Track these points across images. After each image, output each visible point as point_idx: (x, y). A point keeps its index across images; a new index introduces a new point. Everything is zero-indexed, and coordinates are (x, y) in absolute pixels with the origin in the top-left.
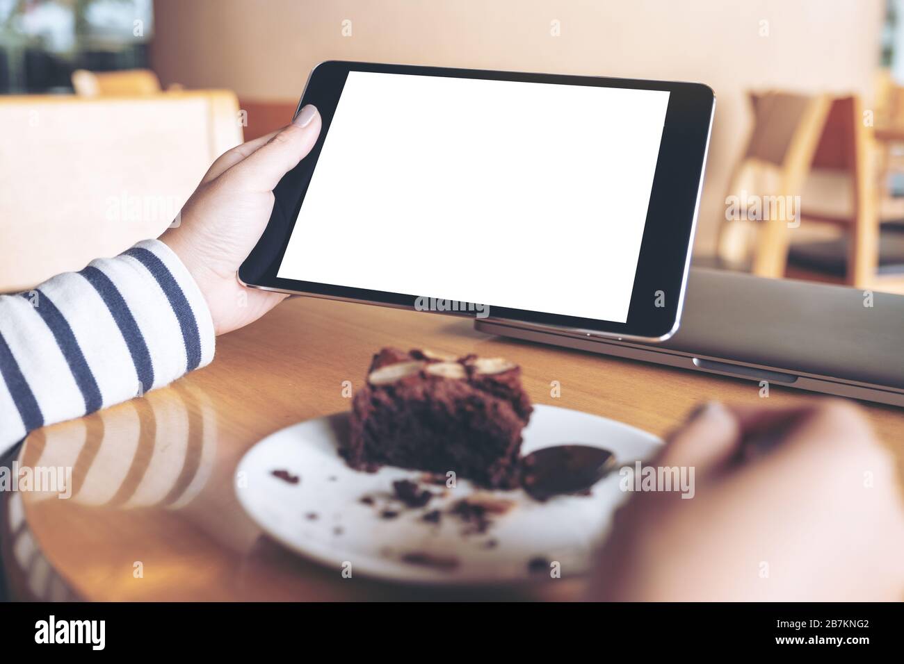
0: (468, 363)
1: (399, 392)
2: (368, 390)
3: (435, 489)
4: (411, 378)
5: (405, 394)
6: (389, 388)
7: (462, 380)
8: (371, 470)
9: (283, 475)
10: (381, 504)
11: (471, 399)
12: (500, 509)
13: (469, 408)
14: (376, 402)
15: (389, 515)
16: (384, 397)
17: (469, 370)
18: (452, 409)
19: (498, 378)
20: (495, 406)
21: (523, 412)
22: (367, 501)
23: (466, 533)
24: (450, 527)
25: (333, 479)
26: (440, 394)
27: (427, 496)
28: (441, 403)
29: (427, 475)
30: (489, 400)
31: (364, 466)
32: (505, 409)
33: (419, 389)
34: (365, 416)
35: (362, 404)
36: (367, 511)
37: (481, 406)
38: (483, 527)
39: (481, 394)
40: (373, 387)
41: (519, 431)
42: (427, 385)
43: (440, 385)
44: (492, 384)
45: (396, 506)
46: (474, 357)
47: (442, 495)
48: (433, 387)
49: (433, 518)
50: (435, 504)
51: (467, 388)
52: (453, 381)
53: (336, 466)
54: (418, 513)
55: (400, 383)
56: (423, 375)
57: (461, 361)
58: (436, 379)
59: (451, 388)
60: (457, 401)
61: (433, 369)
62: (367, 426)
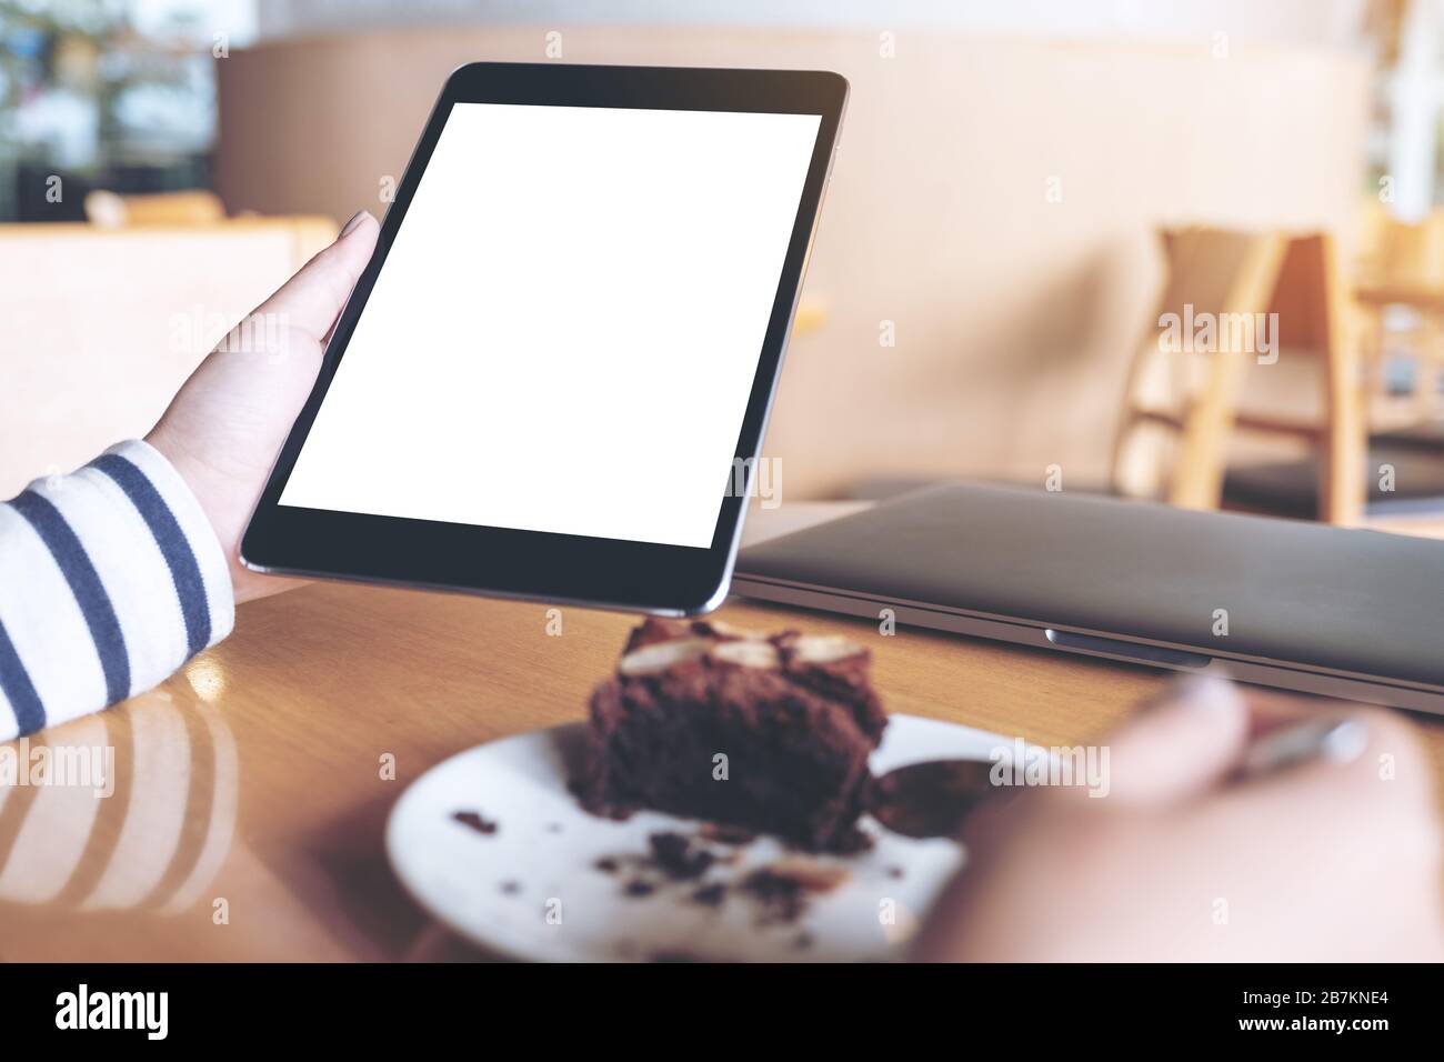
0: (786, 643)
1: (668, 688)
2: (617, 685)
3: (720, 850)
4: (687, 666)
5: (675, 690)
6: (651, 681)
7: (772, 671)
8: (619, 815)
9: (473, 821)
10: (627, 873)
11: (786, 702)
12: (822, 885)
13: (782, 716)
14: (628, 703)
15: (638, 890)
16: (641, 694)
17: (785, 655)
18: (752, 717)
19: (832, 669)
20: (824, 714)
21: (873, 725)
22: (607, 865)
23: (762, 922)
24: (738, 911)
25: (555, 828)
26: (735, 691)
27: (706, 860)
28: (734, 708)
29: (709, 827)
30: (815, 704)
31: (608, 809)
32: (841, 719)
33: (699, 684)
34: (611, 725)
35: (605, 706)
36: (605, 883)
37: (799, 712)
38: (791, 912)
39: (801, 693)
40: (624, 679)
41: (865, 756)
42: (713, 678)
43: (734, 678)
44: (820, 678)
45: (652, 876)
46: (795, 634)
47: (729, 861)
48: (723, 681)
49: (712, 896)
50: (717, 874)
51: (779, 685)
52: (757, 671)
53: (561, 808)
54: (686, 888)
55: (669, 674)
56: (707, 662)
57: (774, 641)
58: (728, 667)
59: (753, 683)
60: (762, 704)
61: (724, 652)
62: (615, 745)
